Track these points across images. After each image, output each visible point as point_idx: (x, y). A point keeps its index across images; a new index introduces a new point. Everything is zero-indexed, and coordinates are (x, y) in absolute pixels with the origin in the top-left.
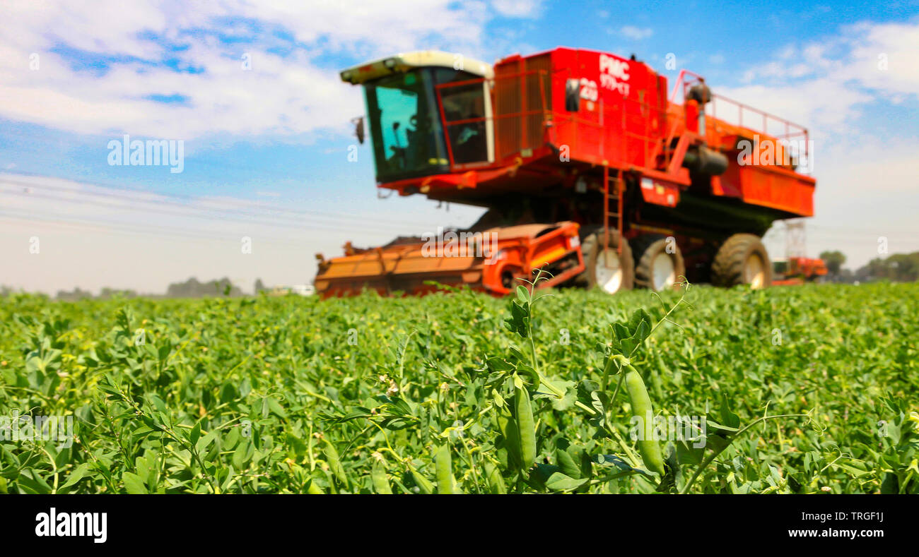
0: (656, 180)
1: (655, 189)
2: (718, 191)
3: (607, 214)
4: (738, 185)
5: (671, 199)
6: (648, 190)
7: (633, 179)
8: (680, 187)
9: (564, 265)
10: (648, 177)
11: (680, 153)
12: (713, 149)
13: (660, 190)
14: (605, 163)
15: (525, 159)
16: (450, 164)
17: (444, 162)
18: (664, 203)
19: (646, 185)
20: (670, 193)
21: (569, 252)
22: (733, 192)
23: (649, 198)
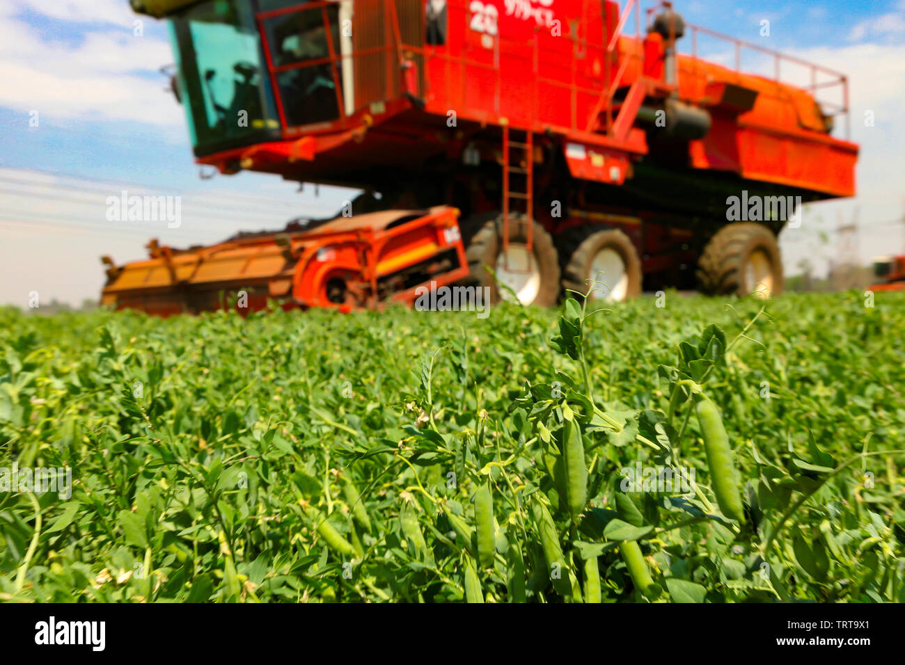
0: (588, 147)
1: (589, 159)
2: (700, 162)
3: (507, 194)
4: (735, 154)
5: (615, 174)
6: (577, 161)
7: (554, 146)
8: (631, 156)
9: (434, 267)
10: (577, 142)
11: (630, 108)
12: (688, 102)
13: (598, 160)
14: (503, 121)
15: (375, 117)
16: (281, 128)
17: (273, 124)
18: (604, 179)
19: (574, 153)
20: (614, 165)
21: (442, 248)
22: (726, 164)
23: (577, 172)
